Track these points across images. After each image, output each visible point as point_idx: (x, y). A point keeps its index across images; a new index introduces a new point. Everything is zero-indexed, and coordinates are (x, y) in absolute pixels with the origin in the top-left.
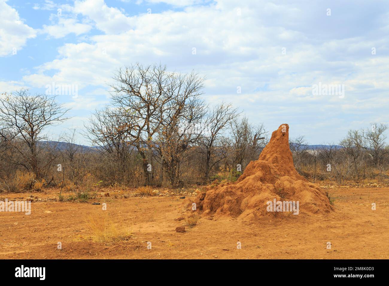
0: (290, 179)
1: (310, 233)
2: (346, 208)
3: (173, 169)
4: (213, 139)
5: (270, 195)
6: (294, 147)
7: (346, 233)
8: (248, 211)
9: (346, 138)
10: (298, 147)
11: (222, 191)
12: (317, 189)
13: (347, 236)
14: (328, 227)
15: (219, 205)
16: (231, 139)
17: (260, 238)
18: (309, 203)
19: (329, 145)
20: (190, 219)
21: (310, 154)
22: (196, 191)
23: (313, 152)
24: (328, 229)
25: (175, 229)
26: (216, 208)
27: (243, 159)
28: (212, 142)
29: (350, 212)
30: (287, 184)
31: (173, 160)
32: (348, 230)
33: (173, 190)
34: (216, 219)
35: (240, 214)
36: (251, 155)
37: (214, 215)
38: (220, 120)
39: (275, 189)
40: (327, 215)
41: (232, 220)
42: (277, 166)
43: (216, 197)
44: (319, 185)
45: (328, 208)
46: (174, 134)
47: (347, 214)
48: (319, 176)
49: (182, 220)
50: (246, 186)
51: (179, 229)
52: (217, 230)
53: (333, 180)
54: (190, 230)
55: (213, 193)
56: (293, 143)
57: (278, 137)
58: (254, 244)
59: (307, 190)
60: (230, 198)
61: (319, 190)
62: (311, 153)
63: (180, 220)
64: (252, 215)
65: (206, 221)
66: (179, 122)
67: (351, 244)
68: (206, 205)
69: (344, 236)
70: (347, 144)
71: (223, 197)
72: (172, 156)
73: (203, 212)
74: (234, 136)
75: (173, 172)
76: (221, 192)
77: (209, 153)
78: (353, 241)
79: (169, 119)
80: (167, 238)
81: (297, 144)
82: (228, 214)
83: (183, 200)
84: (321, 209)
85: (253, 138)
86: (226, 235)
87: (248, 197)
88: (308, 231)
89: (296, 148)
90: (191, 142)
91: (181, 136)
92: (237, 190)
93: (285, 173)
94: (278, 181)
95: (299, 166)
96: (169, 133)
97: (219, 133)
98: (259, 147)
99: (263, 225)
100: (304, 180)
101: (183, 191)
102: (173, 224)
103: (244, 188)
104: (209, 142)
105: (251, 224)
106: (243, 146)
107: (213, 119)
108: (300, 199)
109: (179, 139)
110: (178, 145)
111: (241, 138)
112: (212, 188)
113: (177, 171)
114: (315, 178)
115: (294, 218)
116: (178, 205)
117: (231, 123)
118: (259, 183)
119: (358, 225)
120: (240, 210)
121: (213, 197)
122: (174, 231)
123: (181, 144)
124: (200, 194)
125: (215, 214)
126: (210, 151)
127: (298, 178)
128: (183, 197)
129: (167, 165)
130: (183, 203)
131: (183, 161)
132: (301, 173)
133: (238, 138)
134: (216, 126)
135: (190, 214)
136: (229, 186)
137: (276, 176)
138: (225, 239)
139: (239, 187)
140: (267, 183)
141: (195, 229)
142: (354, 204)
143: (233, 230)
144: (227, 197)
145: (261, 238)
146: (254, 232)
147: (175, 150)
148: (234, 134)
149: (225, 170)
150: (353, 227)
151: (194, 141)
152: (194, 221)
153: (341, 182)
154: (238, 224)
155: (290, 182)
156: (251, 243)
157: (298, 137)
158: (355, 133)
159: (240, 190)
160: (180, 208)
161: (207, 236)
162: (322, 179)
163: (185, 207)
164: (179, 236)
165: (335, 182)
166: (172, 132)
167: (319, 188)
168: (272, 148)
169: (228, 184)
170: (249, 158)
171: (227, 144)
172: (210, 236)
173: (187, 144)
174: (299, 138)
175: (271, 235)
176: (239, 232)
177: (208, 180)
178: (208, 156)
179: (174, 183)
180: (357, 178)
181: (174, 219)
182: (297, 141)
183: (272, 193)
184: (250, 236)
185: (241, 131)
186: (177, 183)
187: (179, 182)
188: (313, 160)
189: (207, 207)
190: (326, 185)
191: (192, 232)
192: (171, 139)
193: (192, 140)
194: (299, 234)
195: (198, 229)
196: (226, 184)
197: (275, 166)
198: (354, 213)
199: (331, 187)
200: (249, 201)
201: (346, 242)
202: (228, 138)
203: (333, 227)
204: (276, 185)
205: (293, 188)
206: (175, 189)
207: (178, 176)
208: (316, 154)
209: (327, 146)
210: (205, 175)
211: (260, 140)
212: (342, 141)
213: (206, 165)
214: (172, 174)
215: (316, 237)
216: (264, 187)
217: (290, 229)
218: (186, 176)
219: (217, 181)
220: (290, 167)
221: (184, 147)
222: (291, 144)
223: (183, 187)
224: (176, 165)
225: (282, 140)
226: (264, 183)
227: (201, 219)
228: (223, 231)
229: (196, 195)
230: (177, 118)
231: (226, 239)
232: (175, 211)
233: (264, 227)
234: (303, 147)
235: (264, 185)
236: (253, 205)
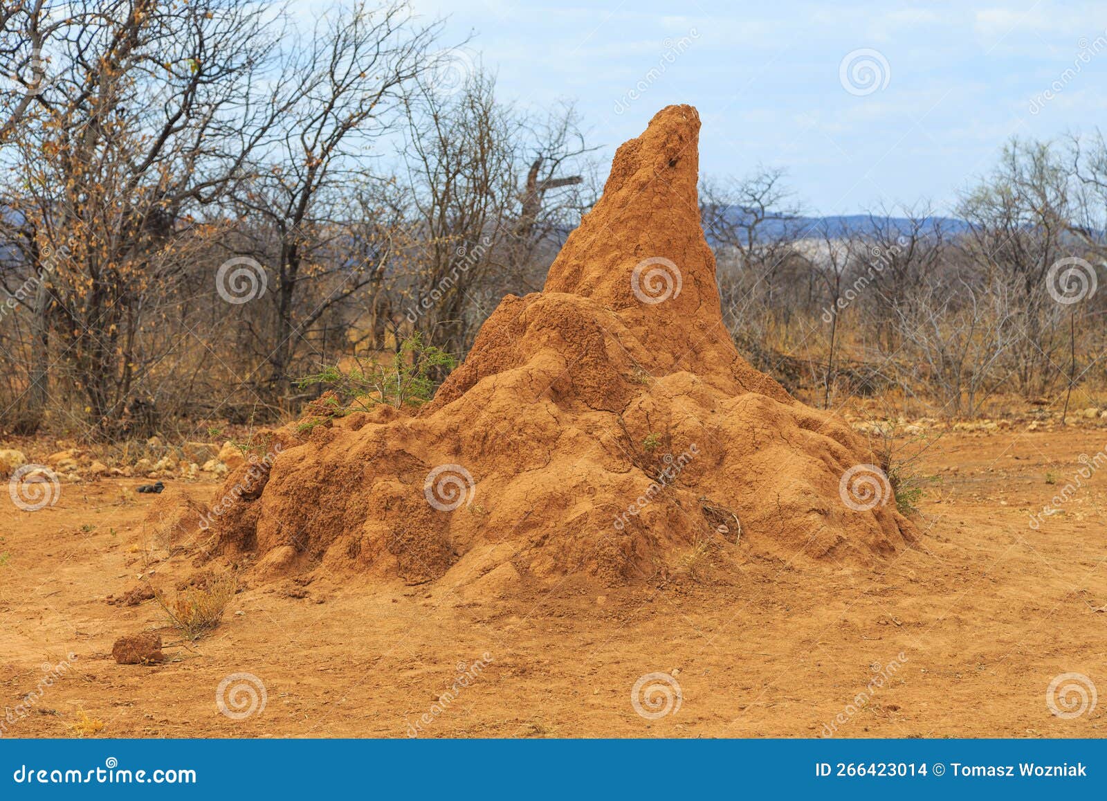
0: (700, 387)
1: (793, 653)
2: (978, 529)
3: (101, 340)
4: (315, 182)
5: (599, 469)
6: (731, 228)
7: (973, 649)
8: (486, 552)
9: (990, 182)
10: (751, 228)
11: (354, 450)
12: (836, 435)
13: (974, 668)
14: (884, 624)
15: (338, 525)
16: (408, 184)
17: (543, 686)
18: (793, 508)
19: (905, 217)
20: (187, 596)
21: (811, 263)
22: (223, 453)
23: (827, 251)
24: (885, 634)
25: (112, 645)
26: (323, 537)
27: (470, 285)
28: (305, 198)
29: (993, 548)
30: (687, 416)
31: (99, 294)
32: (980, 637)
33: (99, 449)
34: (326, 592)
35: (448, 565)
36: (513, 263)
37: (311, 574)
38: (347, 81)
39: (626, 437)
40: (883, 566)
41: (405, 599)
42: (638, 322)
43: (323, 481)
44: (848, 416)
45: (885, 531)
46: (105, 157)
47: (979, 557)
48: (849, 374)
49: (147, 604)
50: (478, 427)
51: (129, 646)
52: (326, 650)
53: (919, 394)
54: (188, 653)
55: (310, 461)
56: (725, 207)
57: (642, 174)
58: (515, 714)
59: (787, 440)
60: (397, 487)
61: (846, 444)
62: (817, 259)
63: (136, 600)
64: (507, 571)
65: (271, 603)
66: (131, 93)
67: (991, 706)
68: (270, 524)
69: (960, 668)
70: (995, 212)
71: (359, 482)
72: (94, 274)
73: (258, 557)
74: (423, 169)
75: (99, 355)
76: (349, 458)
77: (291, 254)
78: (1003, 690)
79: (81, 76)
80: (71, 692)
81: (745, 209)
82: (384, 566)
83: (150, 501)
84: (853, 537)
85: (522, 181)
86: (371, 672)
87: (489, 479)
88: (786, 645)
89: (742, 233)
90: (199, 198)
91: (143, 168)
92: (432, 443)
93: (677, 359)
94: (639, 400)
95: (754, 323)
96: (80, 153)
97: (344, 154)
98: (550, 228)
99: (559, 621)
100: (774, 393)
101: (151, 452)
102: (97, 622)
103: (467, 433)
104: (292, 201)
105: (501, 616)
106: (467, 219)
107: (313, 75)
108: (748, 490)
109: (133, 184)
110: (127, 214)
111: (459, 177)
112: (306, 433)
113: (120, 351)
114: (829, 380)
115: (716, 583)
116: (129, 526)
117: (406, 101)
118: (547, 410)
119: (1029, 611)
120: (446, 546)
121: (308, 484)
122: (105, 657)
123: (143, 209)
124: (240, 468)
125: (322, 570)
126: (294, 248)
127: (742, 383)
128: (154, 483)
129: (69, 317)
130: (153, 517)
131: (157, 298)
132: (762, 360)
133: (444, 179)
134: (326, 113)
135: (187, 570)
136: (392, 424)
137: (630, 372)
138: (366, 695)
139: (444, 429)
140: (583, 407)
141: (217, 645)
142: (1017, 509)
143: (410, 649)
144: (379, 483)
145: (550, 687)
146: (512, 655)
147: (113, 238)
148: (425, 159)
149: (375, 343)
150: (1005, 622)
151: (214, 194)
152: (210, 604)
153: (958, 401)
154: (437, 618)
155: (703, 402)
156: (500, 711)
157: (754, 177)
158: (1037, 154)
159: (445, 446)
160: (136, 539)
161: (274, 681)
162: (867, 390)
163: (160, 536)
164: (134, 680)
165: (928, 404)
166: (95, 143)
167: (845, 430)
168: (613, 228)
169: (387, 413)
170: (497, 282)
171: (388, 209)
172: (293, 683)
173: (176, 210)
174: (757, 183)
175: (601, 671)
176: (441, 655)
177: (288, 396)
178: (287, 273)
179: (105, 413)
180: (1036, 380)
181: (102, 597)
182: (746, 197)
183: (608, 460)
184: (493, 678)
185: (458, 144)
186: (120, 414)
187: (131, 409)
188: (826, 293)
189: (279, 532)
190: (885, 420)
191: (199, 662)
192: (92, 180)
193: (203, 185)
194: (740, 663)
195: (229, 644)
196: (375, 414)
197: (626, 324)
198: (1011, 552)
199: (910, 427)
200: (492, 501)
201: (969, 695)
202: (390, 176)
203: (909, 624)
204: (629, 421)
205: (717, 431)
206: (111, 443)
207: (129, 375)
208: (840, 261)
209: (894, 220)
210: (270, 373)
211: (558, 190)
212: (969, 197)
213: (278, 317)
214: (97, 366)
215: (822, 675)
216: (572, 431)
217: (699, 637)
218: (172, 377)
219: (329, 398)
220: (703, 328)
221: (159, 222)
222: (716, 212)
223: (151, 435)
224: (116, 318)
225: (661, 189)
226: (568, 408)
227: (248, 596)
228: (360, 653)
229: (221, 474)
230: (123, 72)
231: (375, 694)
232: (111, 555)
233: (569, 630)
234: (778, 226)
235: (569, 416)
236: (515, 523)
